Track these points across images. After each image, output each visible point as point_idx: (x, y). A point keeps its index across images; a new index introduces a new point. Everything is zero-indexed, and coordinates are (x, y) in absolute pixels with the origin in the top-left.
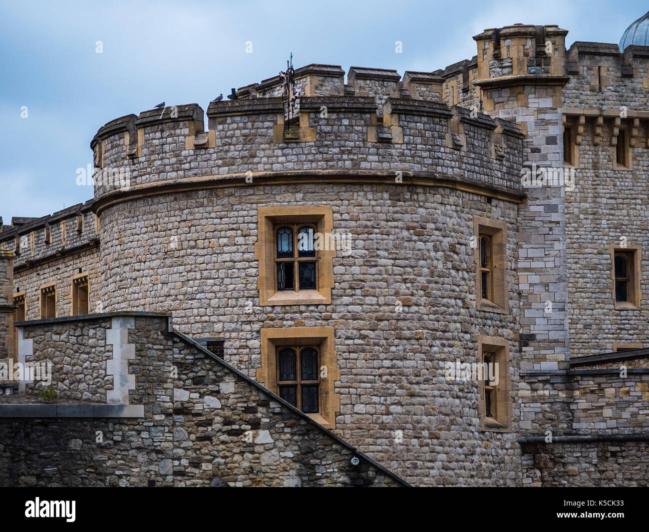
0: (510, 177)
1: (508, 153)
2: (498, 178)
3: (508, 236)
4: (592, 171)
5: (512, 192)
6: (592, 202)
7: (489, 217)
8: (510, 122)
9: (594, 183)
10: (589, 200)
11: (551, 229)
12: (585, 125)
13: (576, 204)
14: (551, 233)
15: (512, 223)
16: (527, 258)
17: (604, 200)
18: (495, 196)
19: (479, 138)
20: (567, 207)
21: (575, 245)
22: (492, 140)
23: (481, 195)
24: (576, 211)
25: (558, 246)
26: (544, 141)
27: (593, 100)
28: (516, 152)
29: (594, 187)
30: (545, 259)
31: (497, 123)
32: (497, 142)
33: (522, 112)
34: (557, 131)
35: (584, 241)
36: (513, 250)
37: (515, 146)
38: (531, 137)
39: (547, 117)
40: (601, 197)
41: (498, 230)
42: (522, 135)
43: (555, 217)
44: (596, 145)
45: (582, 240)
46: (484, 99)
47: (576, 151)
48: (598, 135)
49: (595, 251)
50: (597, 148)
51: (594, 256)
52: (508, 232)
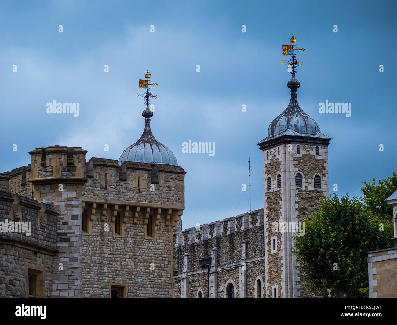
0: (49, 239)
1: (48, 224)
2: (41, 240)
3: (46, 276)
4: (99, 237)
5: (49, 248)
6: (99, 256)
7: (35, 264)
8: (50, 205)
9: (100, 244)
10: (97, 255)
11: (73, 272)
12: (96, 209)
13: (89, 257)
14: (72, 274)
15: (49, 268)
16: (57, 290)
17: (106, 255)
18: (39, 251)
19: (31, 215)
20: (84, 259)
21: (87, 283)
22: (38, 216)
23: (30, 250)
24: (89, 261)
25: (77, 283)
26: (70, 218)
27: (101, 194)
28: (53, 224)
29: (100, 247)
30: (68, 291)
31: (42, 206)
32: (41, 217)
33: (58, 200)
34: (78, 212)
35: (93, 280)
36: (49, 284)
37: (52, 220)
38: (63, 215)
39: (73, 203)
40: (105, 253)
41: (39, 272)
42: (57, 213)
43: (75, 265)
44: (102, 221)
45: (92, 280)
46: (34, 190)
47: (90, 225)
48: (104, 215)
49: (100, 286)
50: (103, 223)
51: (99, 290)
52: (46, 273)
